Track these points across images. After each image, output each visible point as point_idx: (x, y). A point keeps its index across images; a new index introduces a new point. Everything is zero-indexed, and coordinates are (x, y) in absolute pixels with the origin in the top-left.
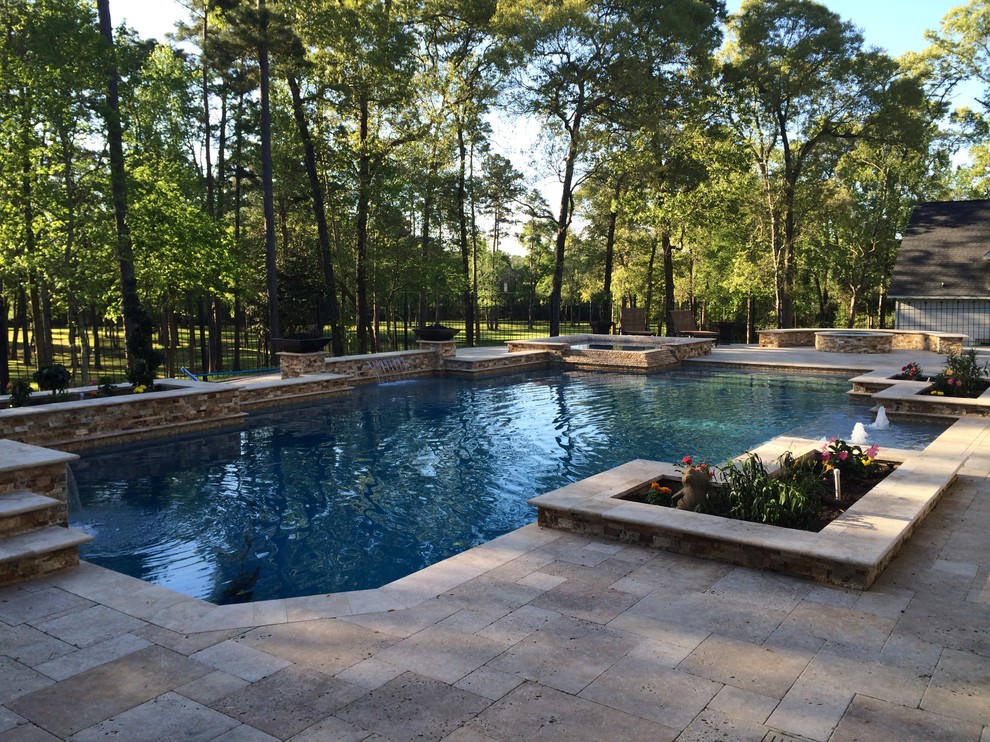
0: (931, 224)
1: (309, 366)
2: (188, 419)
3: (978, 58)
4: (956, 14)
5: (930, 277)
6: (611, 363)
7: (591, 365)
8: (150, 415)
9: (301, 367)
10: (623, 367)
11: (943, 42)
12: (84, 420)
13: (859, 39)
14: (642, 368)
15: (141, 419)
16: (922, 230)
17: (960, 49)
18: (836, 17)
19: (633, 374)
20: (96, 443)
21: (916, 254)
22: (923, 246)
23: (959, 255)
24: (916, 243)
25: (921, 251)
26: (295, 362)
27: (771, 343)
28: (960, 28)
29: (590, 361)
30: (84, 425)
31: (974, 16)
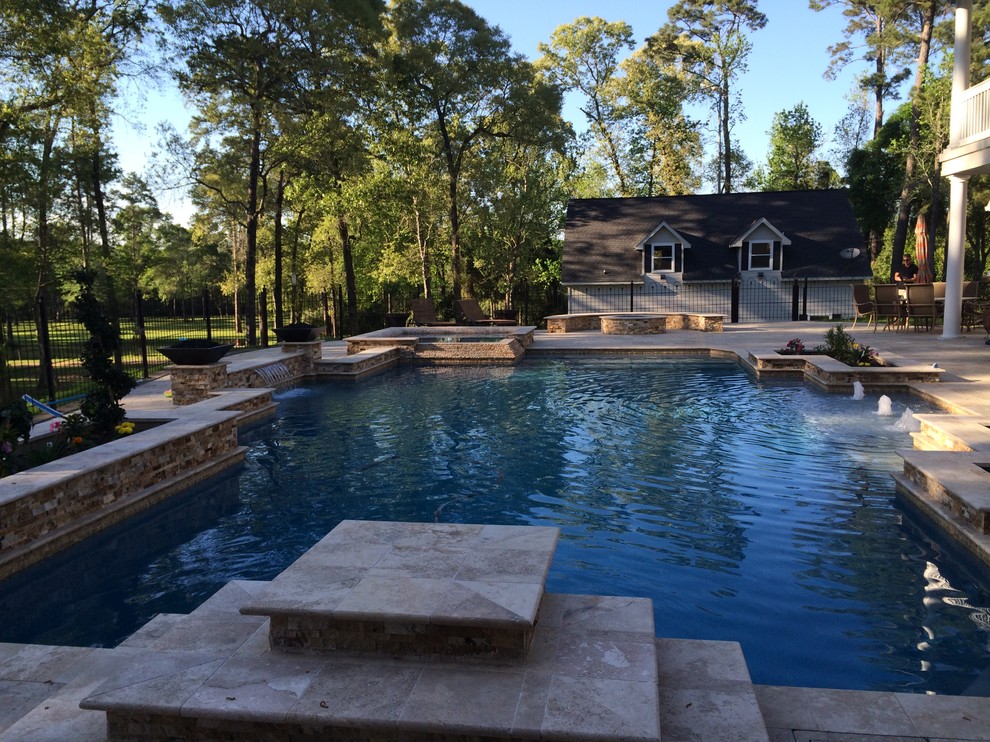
0: (586, 218)
1: (215, 380)
2: (199, 463)
3: (581, 73)
4: (564, 31)
5: (594, 266)
6: (474, 356)
7: (451, 359)
8: (168, 463)
9: (206, 382)
10: (487, 359)
11: (553, 55)
12: (110, 481)
13: (506, 44)
14: (509, 359)
15: (161, 470)
16: (580, 223)
17: (567, 62)
18: (483, 21)
19: (499, 366)
20: (127, 511)
21: (579, 245)
22: (585, 238)
23: (615, 246)
24: (577, 235)
25: (582, 242)
26: (196, 377)
27: (559, 328)
28: (567, 44)
29: (449, 355)
30: (111, 487)
31: (579, 33)
